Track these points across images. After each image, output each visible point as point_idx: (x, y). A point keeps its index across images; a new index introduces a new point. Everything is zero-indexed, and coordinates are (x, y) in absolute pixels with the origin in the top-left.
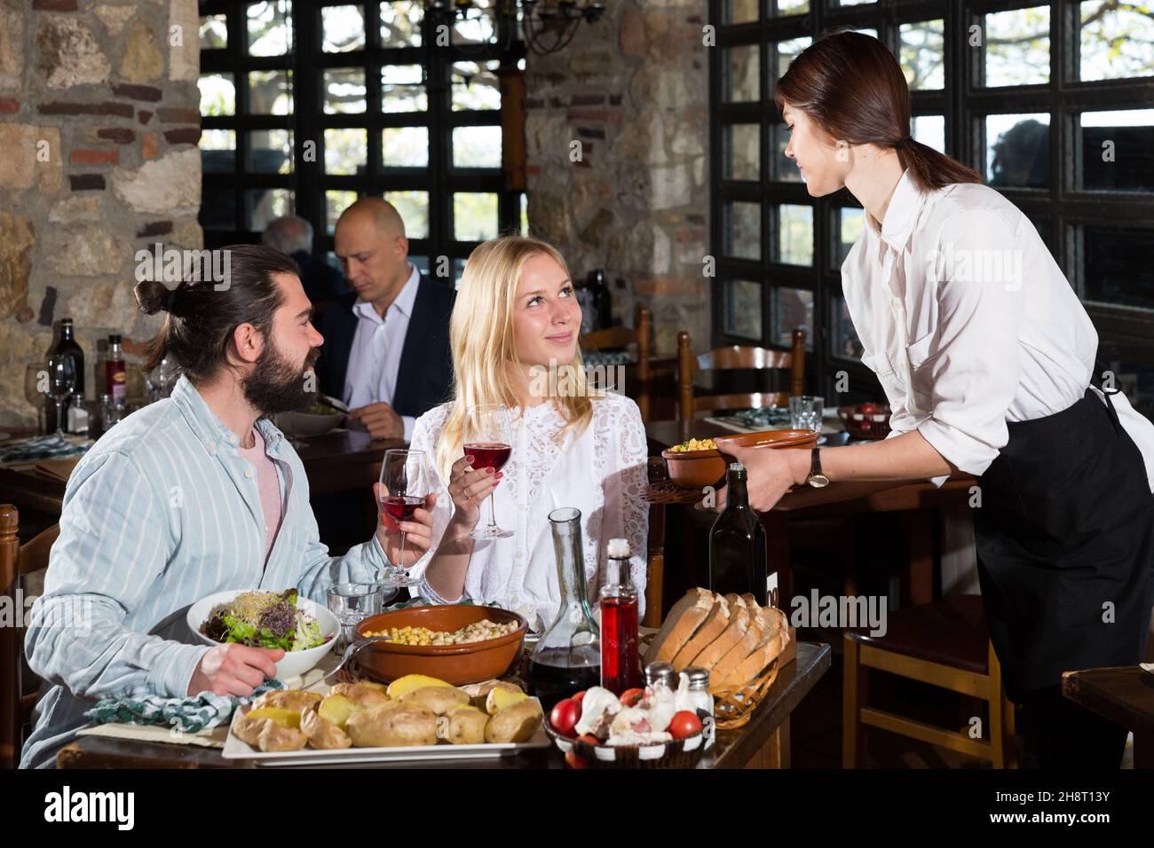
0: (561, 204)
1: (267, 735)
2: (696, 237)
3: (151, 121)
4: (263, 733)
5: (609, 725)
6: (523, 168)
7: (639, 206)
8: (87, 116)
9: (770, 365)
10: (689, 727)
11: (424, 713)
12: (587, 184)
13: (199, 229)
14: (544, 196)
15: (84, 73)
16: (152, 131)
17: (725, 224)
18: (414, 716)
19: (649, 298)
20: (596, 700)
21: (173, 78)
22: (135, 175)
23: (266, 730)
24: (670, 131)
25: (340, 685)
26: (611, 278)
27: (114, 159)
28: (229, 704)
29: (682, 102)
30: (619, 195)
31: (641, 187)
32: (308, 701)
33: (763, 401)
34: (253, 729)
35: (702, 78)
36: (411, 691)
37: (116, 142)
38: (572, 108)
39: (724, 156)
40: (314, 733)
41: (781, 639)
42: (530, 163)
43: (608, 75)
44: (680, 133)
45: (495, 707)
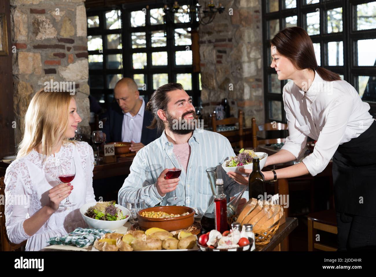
0: (212, 76)
1: (105, 247)
2: (259, 86)
3: (71, 50)
4: (104, 246)
5: (218, 242)
6: (199, 64)
7: (239, 76)
8: (49, 49)
9: (283, 129)
10: (245, 243)
11: (157, 240)
12: (221, 69)
13: (88, 87)
14: (206, 73)
15: (48, 34)
16: (72, 53)
17: (269, 82)
18: (153, 241)
19: (243, 107)
20: (214, 234)
21: (78, 36)
22: (66, 68)
23: (105, 245)
24: (249, 50)
25: (130, 231)
26: (230, 101)
27: (59, 63)
28: (93, 238)
29: (253, 40)
30: (232, 73)
31: (239, 70)
32: (119, 236)
33: (282, 141)
34: (101, 245)
35: (260, 31)
36: (153, 233)
37: (60, 57)
38: (215, 43)
39: (268, 58)
40: (121, 246)
41: (280, 215)
42: (201, 62)
43: (227, 31)
44: (253, 51)
45: (181, 237)
